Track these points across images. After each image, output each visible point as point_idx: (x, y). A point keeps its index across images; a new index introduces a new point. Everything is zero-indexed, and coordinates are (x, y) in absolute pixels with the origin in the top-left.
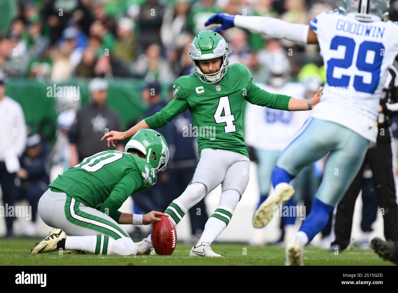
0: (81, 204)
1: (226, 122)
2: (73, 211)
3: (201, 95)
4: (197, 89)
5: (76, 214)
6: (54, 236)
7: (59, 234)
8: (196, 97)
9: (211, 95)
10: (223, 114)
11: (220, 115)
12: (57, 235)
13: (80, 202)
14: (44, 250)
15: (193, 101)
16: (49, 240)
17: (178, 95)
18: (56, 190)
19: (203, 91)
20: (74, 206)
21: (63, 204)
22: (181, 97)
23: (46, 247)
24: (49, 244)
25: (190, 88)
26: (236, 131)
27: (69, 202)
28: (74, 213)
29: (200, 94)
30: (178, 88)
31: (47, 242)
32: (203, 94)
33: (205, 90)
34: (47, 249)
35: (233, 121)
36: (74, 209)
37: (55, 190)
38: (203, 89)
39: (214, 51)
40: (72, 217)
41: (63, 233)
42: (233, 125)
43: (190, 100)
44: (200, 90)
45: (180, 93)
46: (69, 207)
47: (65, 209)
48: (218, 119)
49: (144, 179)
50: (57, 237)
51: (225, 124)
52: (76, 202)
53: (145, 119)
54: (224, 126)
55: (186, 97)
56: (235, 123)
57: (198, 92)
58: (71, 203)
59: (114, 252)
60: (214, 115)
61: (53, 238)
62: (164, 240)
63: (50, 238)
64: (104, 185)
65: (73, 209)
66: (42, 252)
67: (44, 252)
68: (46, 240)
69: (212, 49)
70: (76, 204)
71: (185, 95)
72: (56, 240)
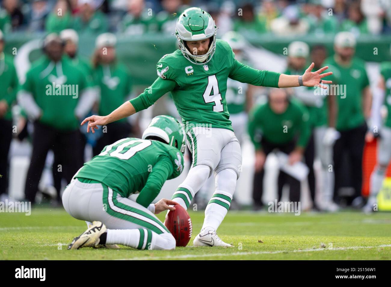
0: (118, 194)
1: (214, 102)
2: (112, 203)
3: (191, 76)
4: (186, 69)
5: (115, 205)
6: (96, 229)
7: (101, 227)
8: (185, 78)
9: (201, 75)
10: (212, 94)
11: (209, 95)
12: (99, 228)
13: (117, 192)
14: (85, 245)
15: (181, 81)
16: (91, 233)
17: (166, 76)
18: (91, 181)
19: (192, 71)
20: (112, 197)
21: (101, 195)
22: (169, 78)
23: (88, 241)
24: (91, 237)
25: (178, 68)
26: (224, 111)
27: (106, 194)
28: (113, 205)
29: (189, 74)
30: (166, 68)
31: (89, 235)
32: (192, 74)
33: (194, 70)
34: (88, 243)
35: (220, 100)
36: (113, 201)
37: (89, 181)
38: (192, 69)
39: (205, 31)
40: (111, 209)
41: (104, 226)
42: (221, 104)
43: (179, 80)
44: (189, 70)
45: (169, 73)
46: (107, 199)
47: (103, 200)
48: (207, 98)
49: (177, 166)
50: (99, 230)
51: (213, 104)
52: (113, 192)
53: (130, 100)
54: (213, 106)
55: (175, 78)
56: (222, 103)
57: (187, 72)
58: (108, 194)
59: (157, 246)
60: (203, 95)
61: (95, 231)
62: (182, 229)
63: (92, 231)
64: (139, 173)
65: (111, 200)
66: (82, 246)
67: (85, 247)
68: (88, 233)
69: (203, 29)
70: (114, 195)
71: (175, 75)
72: (98, 233)
